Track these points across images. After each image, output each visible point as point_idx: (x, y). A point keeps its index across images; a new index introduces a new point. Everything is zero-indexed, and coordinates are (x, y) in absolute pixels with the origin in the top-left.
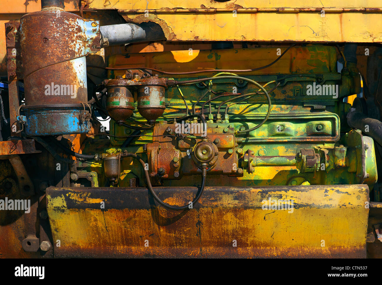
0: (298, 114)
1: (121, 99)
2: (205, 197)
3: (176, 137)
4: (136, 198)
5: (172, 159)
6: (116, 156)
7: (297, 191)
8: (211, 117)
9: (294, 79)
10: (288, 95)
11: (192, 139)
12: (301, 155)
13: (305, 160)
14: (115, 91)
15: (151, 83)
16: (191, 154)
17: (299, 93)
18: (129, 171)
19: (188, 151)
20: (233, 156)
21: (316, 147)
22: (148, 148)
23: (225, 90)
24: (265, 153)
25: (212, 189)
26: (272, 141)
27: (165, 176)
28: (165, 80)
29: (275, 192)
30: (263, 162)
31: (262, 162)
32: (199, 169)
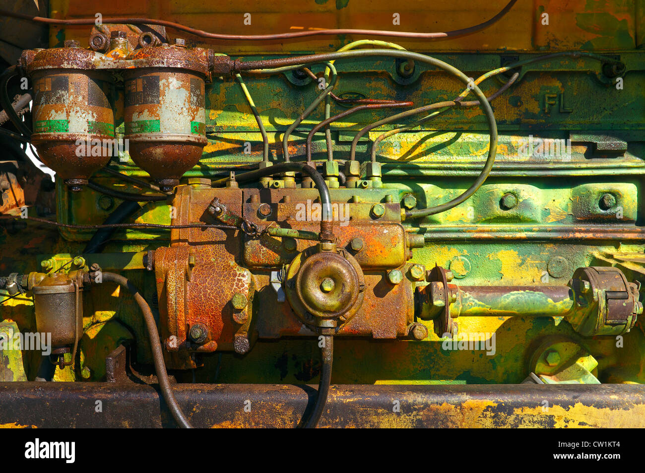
0: (555, 163)
1: (72, 114)
2: (329, 422)
3: (237, 232)
4: (124, 420)
5: (229, 299)
6: (69, 282)
7: (599, 405)
8: (334, 170)
9: (545, 66)
10: (527, 109)
11: (285, 238)
12: (591, 287)
13: (603, 304)
14: (52, 87)
15: (163, 63)
16: (283, 285)
17: (554, 106)
18: (110, 314)
19: (274, 274)
20: (401, 290)
21: (597, 254)
22: (157, 264)
23: (362, 91)
24: (466, 269)
25: (349, 398)
26: (485, 235)
27: (207, 345)
28: (204, 54)
29: (534, 408)
30: (482, 306)
31: (479, 305)
32: (304, 326)
